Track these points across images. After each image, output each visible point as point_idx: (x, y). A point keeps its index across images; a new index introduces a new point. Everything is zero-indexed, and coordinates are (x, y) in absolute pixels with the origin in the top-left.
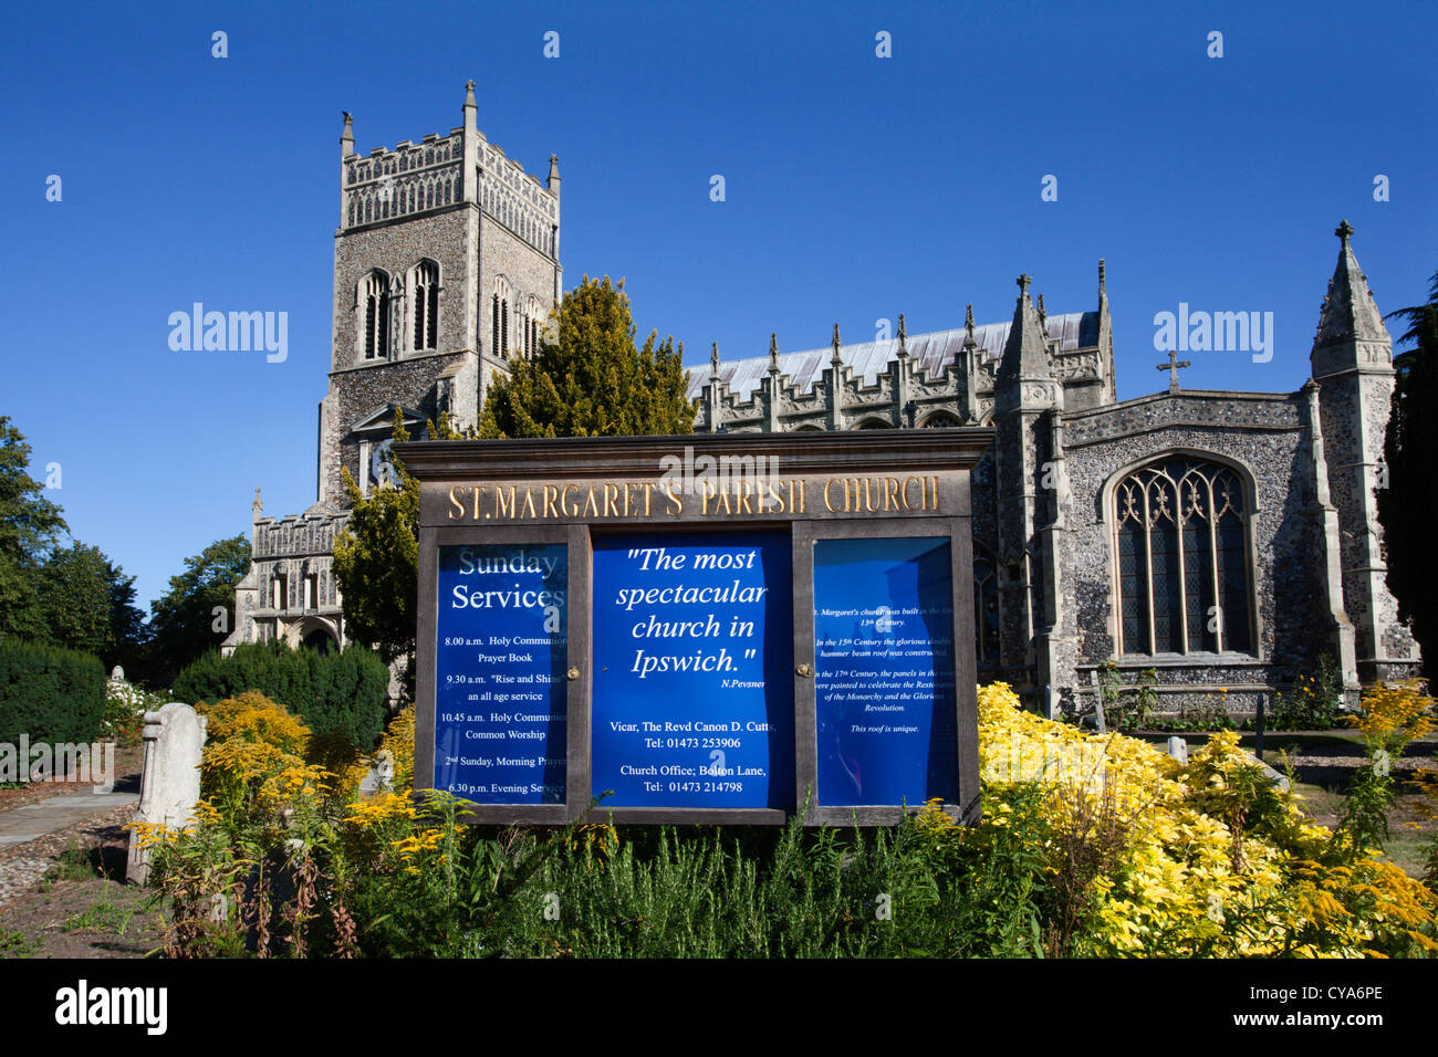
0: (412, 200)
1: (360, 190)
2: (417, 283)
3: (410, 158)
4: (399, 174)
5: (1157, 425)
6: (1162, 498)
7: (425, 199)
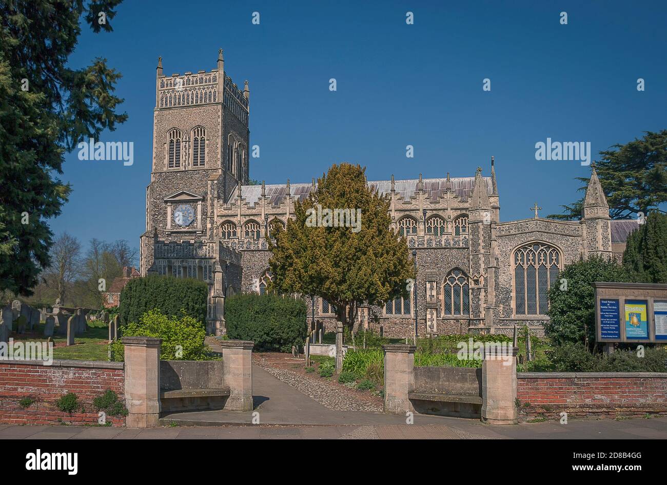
0: (193, 99)
1: (166, 91)
2: (195, 136)
3: (191, 80)
4: (185, 86)
5: (530, 230)
6: (531, 258)
7: (199, 99)
